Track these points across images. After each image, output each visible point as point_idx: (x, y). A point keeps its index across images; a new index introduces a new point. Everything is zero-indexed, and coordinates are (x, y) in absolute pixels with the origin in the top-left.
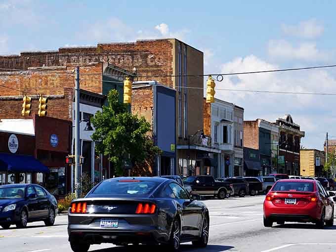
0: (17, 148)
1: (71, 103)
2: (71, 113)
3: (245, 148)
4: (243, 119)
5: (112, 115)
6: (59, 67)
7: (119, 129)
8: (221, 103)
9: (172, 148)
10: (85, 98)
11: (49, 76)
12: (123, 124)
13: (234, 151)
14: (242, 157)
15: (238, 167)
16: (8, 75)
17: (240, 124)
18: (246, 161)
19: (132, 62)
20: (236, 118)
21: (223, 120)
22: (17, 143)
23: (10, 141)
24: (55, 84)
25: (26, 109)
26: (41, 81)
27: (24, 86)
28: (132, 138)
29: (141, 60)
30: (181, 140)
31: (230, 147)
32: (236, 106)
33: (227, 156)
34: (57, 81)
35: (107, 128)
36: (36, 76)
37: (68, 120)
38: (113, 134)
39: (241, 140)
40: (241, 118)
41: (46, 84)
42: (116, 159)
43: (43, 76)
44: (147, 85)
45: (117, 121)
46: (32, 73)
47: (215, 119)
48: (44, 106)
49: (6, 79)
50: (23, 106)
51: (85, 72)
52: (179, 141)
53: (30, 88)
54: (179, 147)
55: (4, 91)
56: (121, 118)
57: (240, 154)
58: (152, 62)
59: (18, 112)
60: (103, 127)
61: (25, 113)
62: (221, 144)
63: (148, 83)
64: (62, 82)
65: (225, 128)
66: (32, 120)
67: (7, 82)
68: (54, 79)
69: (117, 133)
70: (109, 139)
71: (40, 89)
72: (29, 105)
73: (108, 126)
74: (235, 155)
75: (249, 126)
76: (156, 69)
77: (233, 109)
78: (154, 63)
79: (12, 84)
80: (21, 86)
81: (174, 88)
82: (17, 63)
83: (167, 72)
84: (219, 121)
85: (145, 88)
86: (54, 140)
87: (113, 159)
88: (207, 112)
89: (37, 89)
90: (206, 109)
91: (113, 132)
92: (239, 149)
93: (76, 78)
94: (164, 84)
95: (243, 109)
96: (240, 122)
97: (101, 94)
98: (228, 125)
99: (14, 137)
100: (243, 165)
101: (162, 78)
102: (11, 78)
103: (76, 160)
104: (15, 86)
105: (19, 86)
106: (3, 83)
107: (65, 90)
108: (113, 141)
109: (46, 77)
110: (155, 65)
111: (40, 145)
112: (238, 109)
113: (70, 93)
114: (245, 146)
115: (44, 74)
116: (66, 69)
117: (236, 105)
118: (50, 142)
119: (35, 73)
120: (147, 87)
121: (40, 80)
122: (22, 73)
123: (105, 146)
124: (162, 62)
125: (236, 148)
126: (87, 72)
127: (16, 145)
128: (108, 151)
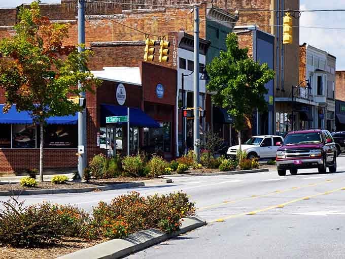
0: (125, 99)
1: (176, 49)
2: (176, 60)
3: (337, 100)
4: (335, 69)
5: (231, 62)
6: (157, 9)
7: (241, 78)
8: (315, 51)
9: (270, 100)
10: (189, 44)
11: (145, 19)
12: (243, 72)
13: (327, 104)
14: (334, 110)
15: (330, 120)
16: (99, 18)
17: (332, 74)
18: (337, 115)
19: (226, 6)
20: (329, 68)
21: (318, 70)
22: (124, 94)
23: (118, 91)
24: (152, 29)
25: (149, 54)
26: (137, 26)
27: (118, 30)
28: (254, 87)
29: (236, 3)
30: (278, 91)
31: (324, 100)
32: (329, 55)
33: (321, 109)
34: (154, 25)
35: (226, 77)
36: (131, 20)
37: (173, 68)
38: (234, 83)
39: (333, 92)
40: (333, 67)
41: (143, 28)
42: (236, 112)
43: (139, 20)
44: (246, 31)
45: (238, 69)
46: (127, 16)
47: (310, 68)
48: (166, 50)
49: (97, 23)
50: (145, 50)
51: (186, 14)
52: (277, 92)
53: (125, 33)
54: (277, 99)
55: (95, 37)
56: (242, 65)
57: (331, 107)
58: (247, 4)
59: (116, 60)
60: (221, 75)
61: (148, 59)
62: (315, 96)
63: (246, 29)
64: (160, 26)
65: (320, 78)
66: (138, 68)
67: (98, 26)
68: (151, 23)
69: (239, 82)
70: (228, 89)
71: (136, 34)
72: (152, 49)
73: (227, 75)
74: (328, 108)
75: (338, 77)
76: (251, 13)
77: (326, 58)
78: (250, 6)
79: (104, 29)
80: (115, 30)
81: (272, 33)
82: (99, 7)
83: (264, 16)
84: (313, 71)
85: (243, 34)
86: (160, 91)
87: (233, 113)
88: (301, 61)
89: (133, 34)
90: (300, 57)
91: (234, 81)
92: (331, 101)
93: (195, 18)
94: (262, 29)
95: (336, 58)
96: (333, 72)
97: (205, 39)
98: (324, 76)
99: (122, 87)
100: (334, 119)
101: (260, 23)
102: (103, 22)
103: (195, 113)
104: (108, 31)
105: (113, 30)
106: (95, 27)
107: (169, 35)
108: (233, 92)
109: (143, 20)
110: (252, 8)
111: (147, 97)
112: (330, 57)
113: (175, 38)
114: (337, 98)
115: (140, 17)
116: (165, 11)
117: (329, 53)
118: (156, 94)
119: (130, 16)
120: (246, 32)
121: (136, 24)
122: (115, 17)
123: (223, 97)
124: (259, 5)
125: (329, 101)
126: (189, 15)
127: (124, 96)
128: (226, 103)
